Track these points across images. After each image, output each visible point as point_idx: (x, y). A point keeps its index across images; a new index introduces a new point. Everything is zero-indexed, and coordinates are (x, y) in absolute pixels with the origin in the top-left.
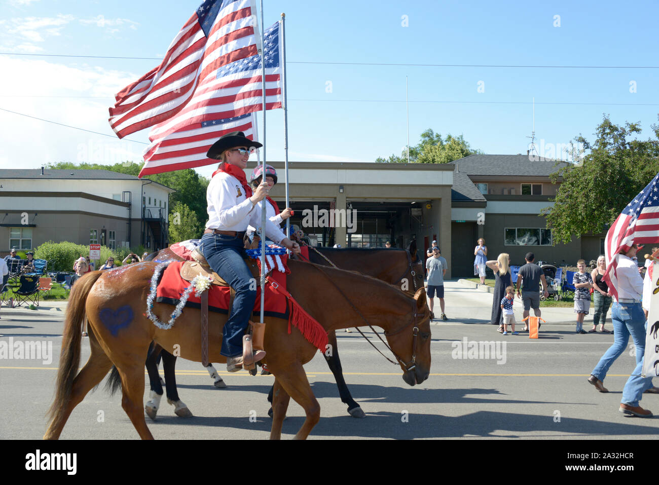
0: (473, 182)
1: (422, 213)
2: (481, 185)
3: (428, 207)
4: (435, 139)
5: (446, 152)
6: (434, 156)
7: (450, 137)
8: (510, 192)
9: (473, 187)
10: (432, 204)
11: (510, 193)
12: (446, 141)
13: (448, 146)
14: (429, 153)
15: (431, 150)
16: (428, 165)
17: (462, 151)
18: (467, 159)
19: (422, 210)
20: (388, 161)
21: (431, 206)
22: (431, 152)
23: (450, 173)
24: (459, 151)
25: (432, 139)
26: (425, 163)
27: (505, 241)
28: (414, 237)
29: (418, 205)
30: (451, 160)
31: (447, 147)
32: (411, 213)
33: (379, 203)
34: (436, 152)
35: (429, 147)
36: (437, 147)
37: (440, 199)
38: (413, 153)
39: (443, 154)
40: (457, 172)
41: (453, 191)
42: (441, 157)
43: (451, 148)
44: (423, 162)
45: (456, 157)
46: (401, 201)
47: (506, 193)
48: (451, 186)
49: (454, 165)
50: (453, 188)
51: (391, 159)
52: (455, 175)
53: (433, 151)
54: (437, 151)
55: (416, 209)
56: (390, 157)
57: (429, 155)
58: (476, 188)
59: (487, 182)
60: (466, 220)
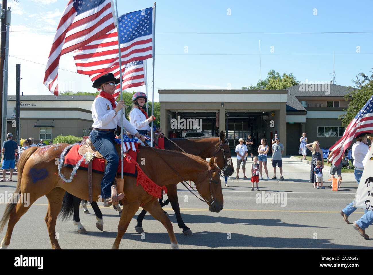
0: (299, 100)
1: (269, 118)
2: (304, 102)
3: (272, 115)
4: (276, 76)
5: (283, 83)
6: (276, 85)
7: (285, 75)
8: (320, 106)
9: (298, 103)
10: (275, 113)
11: (321, 106)
12: (283, 77)
13: (284, 79)
14: (273, 84)
15: (274, 82)
16: (272, 91)
17: (292, 82)
18: (295, 87)
19: (269, 117)
20: (249, 89)
21: (274, 114)
22: (274, 83)
23: (285, 96)
24: (290, 83)
25: (274, 76)
26: (271, 89)
27: (318, 134)
28: (264, 132)
29: (267, 114)
30: (286, 88)
31: (283, 80)
32: (262, 118)
33: (244, 112)
34: (277, 83)
35: (272, 80)
36: (277, 80)
37: (279, 110)
38: (263, 84)
39: (281, 84)
40: (289, 94)
41: (287, 106)
42: (280, 86)
43: (285, 81)
44: (269, 89)
45: (288, 86)
46: (257, 111)
47: (318, 106)
48: (286, 102)
49: (288, 90)
50: (287, 104)
51: (250, 87)
52: (288, 96)
53: (275, 82)
54: (277, 82)
55: (265, 116)
56: (250, 86)
57: (273, 85)
58: (301, 104)
59: (307, 100)
60: (294, 122)
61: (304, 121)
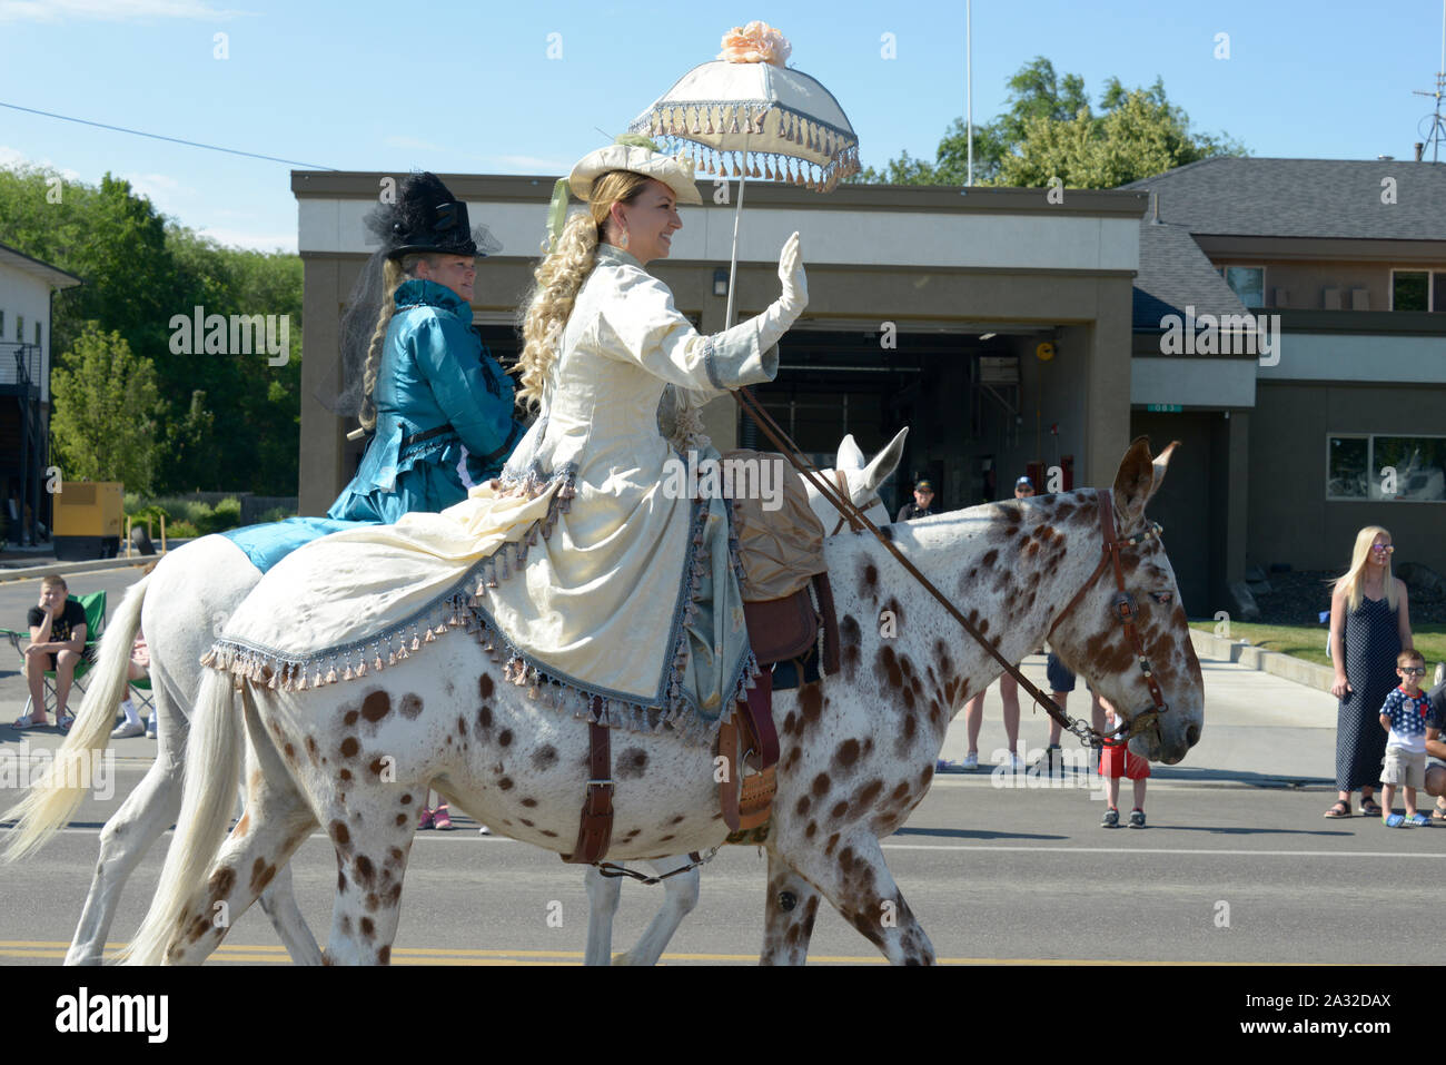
0: (1214, 261)
1: (1020, 374)
2: (1242, 275)
3: (1043, 352)
4: (1062, 95)
5: (1110, 144)
6: (1064, 161)
7: (1116, 94)
8: (1348, 299)
9: (1211, 282)
10: (1058, 342)
11: (1351, 305)
12: (1103, 106)
13: (1116, 121)
14: (1045, 149)
15: (1054, 137)
16: (1024, 198)
17: (1171, 142)
18: (1189, 174)
19: (1019, 366)
20: (883, 177)
21: (1056, 350)
22: (1055, 145)
23: (1128, 228)
24: (1159, 144)
25: (1052, 99)
26: (1030, 186)
27: (1329, 482)
28: (988, 465)
29: (1006, 345)
30: (1129, 179)
31: (1112, 127)
32: (978, 377)
33: (862, 334)
34: (1071, 147)
35: (1044, 124)
36: (1076, 128)
37: (1088, 325)
38: (986, 148)
39: (1100, 154)
40: (1154, 223)
41: (1138, 293)
42: (1093, 165)
43: (1129, 132)
44: (1023, 184)
45: (1146, 164)
46: (942, 329)
47: (1333, 301)
48: (1132, 274)
49: (1145, 196)
50: (1139, 283)
51: (895, 169)
52: (1146, 232)
53: (1061, 140)
54: (1075, 140)
55: (996, 361)
56: (892, 164)
57: (1045, 156)
58: (1224, 285)
59: (1264, 262)
60: (1182, 403)
61: (1245, 396)
